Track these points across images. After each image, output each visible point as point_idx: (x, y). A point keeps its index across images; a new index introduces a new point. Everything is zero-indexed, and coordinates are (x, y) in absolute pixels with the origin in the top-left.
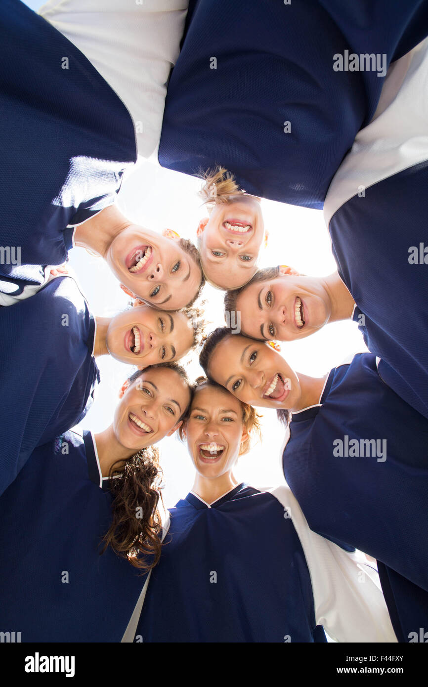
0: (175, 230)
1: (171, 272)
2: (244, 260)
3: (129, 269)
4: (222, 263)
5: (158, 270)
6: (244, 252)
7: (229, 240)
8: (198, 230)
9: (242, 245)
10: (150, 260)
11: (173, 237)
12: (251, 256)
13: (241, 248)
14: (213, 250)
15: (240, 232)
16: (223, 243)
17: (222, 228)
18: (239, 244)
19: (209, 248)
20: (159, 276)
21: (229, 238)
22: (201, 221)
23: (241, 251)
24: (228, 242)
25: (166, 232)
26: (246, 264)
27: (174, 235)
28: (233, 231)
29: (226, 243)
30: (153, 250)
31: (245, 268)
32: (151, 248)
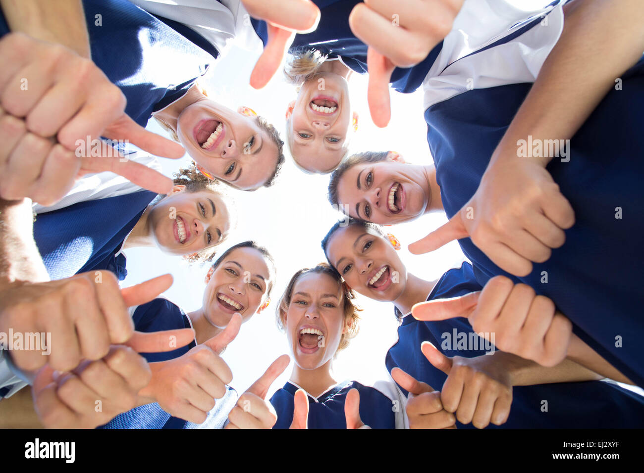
0: (250, 108)
2: (331, 141)
3: (201, 144)
4: (308, 145)
5: (230, 145)
6: (331, 134)
7: (315, 121)
8: (287, 113)
9: (328, 126)
10: (222, 136)
11: (249, 115)
12: (338, 137)
13: (328, 130)
14: (300, 133)
15: (326, 114)
16: (308, 124)
17: (308, 109)
18: (325, 125)
19: (296, 130)
20: (231, 151)
21: (314, 119)
22: (289, 104)
23: (327, 132)
24: (314, 123)
25: (241, 109)
26: (333, 146)
27: (250, 112)
28: (319, 112)
29: (312, 124)
30: (224, 125)
31: (332, 150)
32: (222, 123)
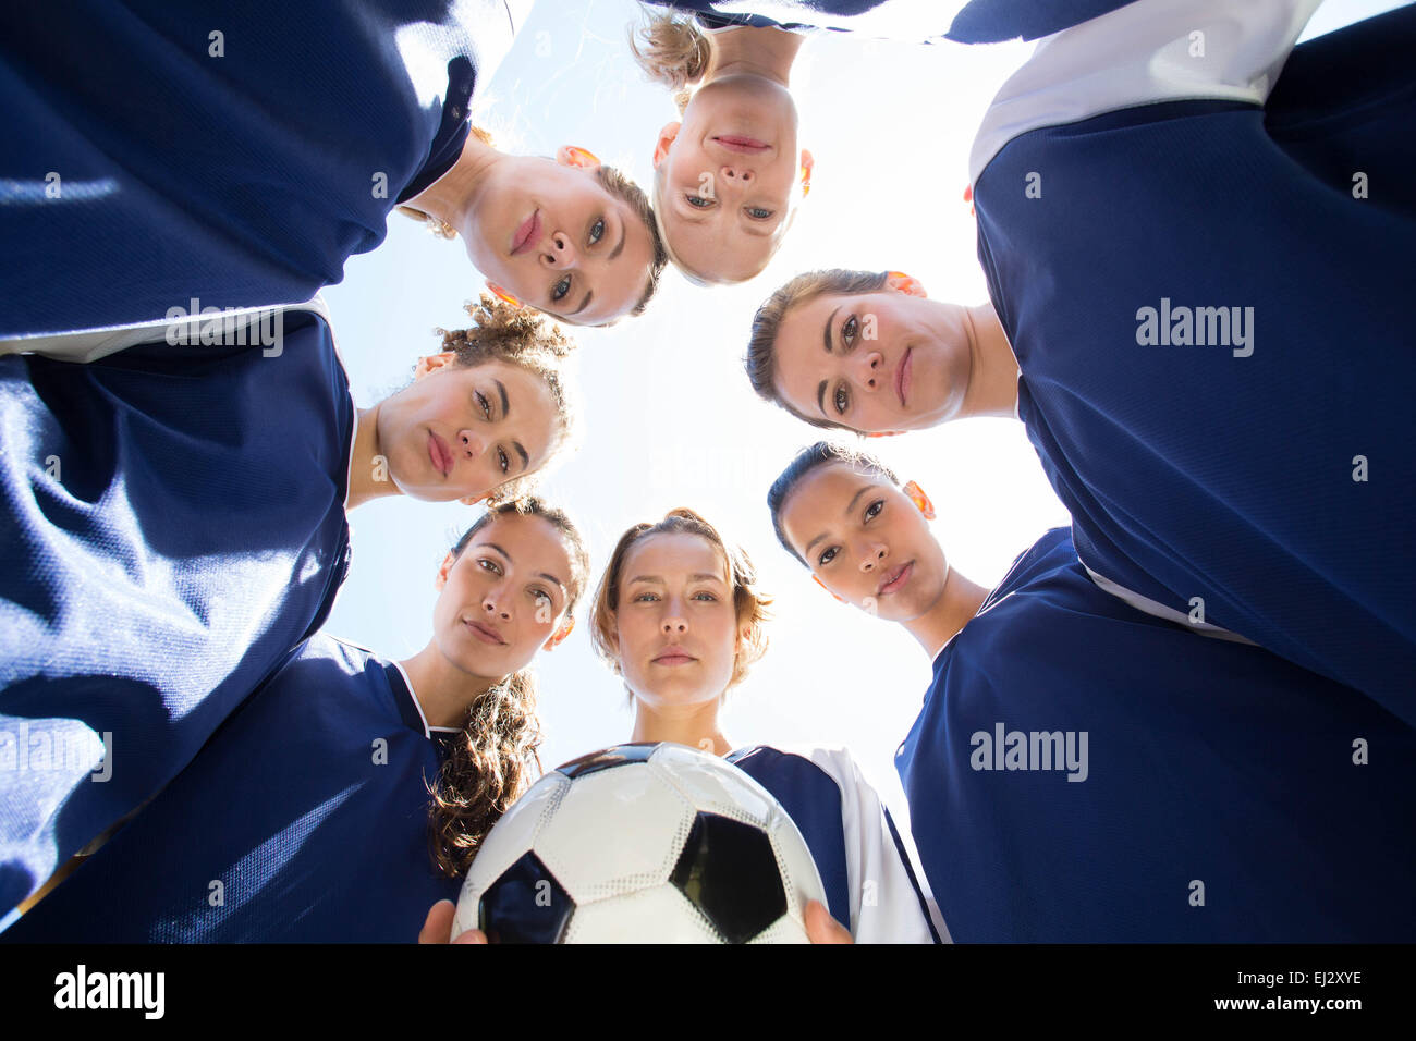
1: (590, 245)
2: (754, 215)
4: (706, 223)
6: (755, 199)
8: (656, 152)
11: (583, 166)
12: (771, 208)
13: (749, 188)
19: (679, 190)
20: (565, 257)
22: (662, 132)
23: (748, 195)
26: (758, 226)
27: (581, 159)
31: (756, 234)
